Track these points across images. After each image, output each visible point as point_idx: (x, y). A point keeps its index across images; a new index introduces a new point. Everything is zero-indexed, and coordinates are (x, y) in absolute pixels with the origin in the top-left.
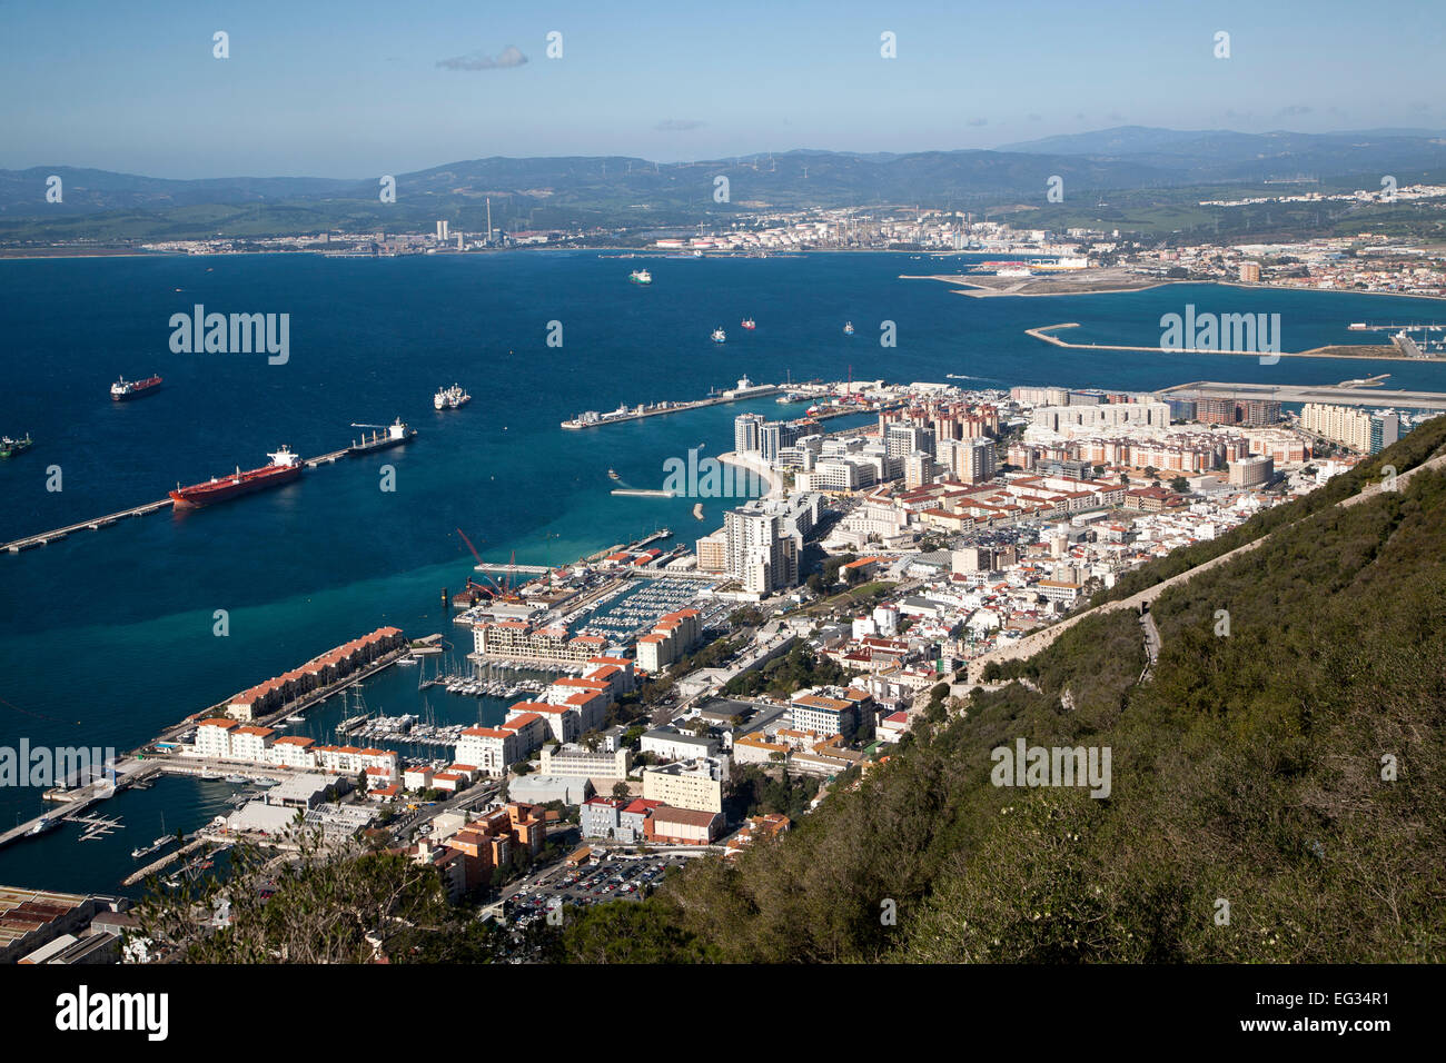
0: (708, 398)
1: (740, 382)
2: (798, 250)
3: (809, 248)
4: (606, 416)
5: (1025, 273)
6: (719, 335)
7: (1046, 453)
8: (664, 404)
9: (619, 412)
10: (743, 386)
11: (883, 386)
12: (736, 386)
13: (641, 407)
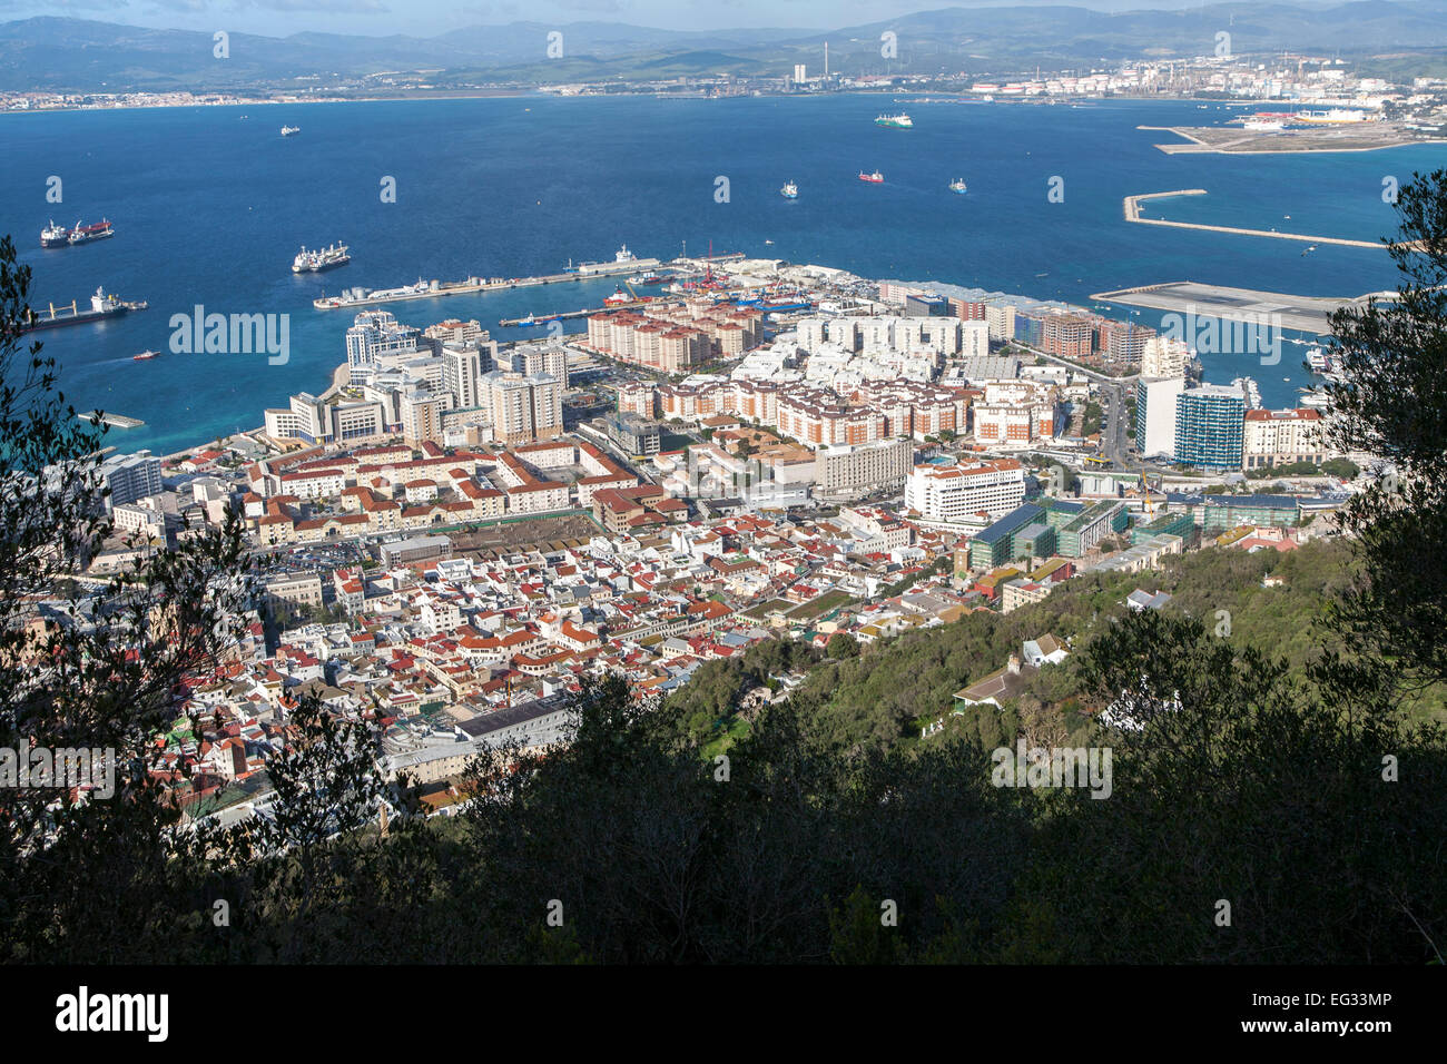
0: (564, 272)
1: (619, 255)
2: (1101, 96)
3: (1113, 95)
4: (375, 294)
5: (1276, 126)
6: (791, 190)
7: (671, 396)
8: (474, 280)
9: (406, 289)
10: (623, 260)
11: (783, 265)
12: (615, 259)
13: (435, 284)
